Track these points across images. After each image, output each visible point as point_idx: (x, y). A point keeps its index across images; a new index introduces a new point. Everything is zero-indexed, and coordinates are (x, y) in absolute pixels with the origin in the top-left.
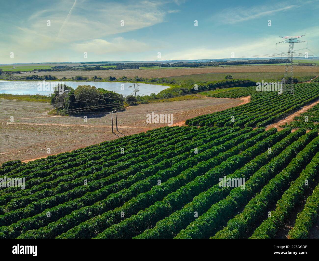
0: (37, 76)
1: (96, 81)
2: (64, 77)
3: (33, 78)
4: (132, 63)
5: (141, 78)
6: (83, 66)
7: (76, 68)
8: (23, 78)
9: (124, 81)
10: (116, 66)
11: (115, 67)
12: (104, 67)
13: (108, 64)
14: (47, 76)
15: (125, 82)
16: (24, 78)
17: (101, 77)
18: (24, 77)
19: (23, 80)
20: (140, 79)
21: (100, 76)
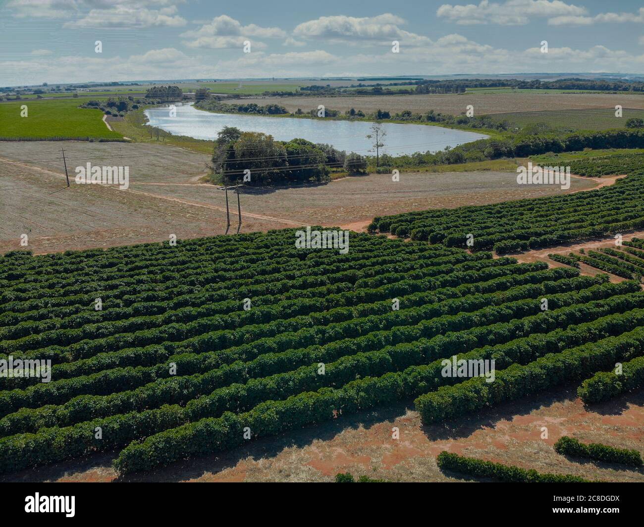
0: (256, 105)
1: (352, 120)
2: (299, 110)
3: (248, 109)
4: (457, 80)
5: (439, 115)
6: (358, 86)
7: (342, 90)
8: (232, 108)
9: (404, 120)
10: (414, 87)
11: (412, 89)
12: (393, 88)
13: (407, 81)
14: (271, 107)
15: (405, 122)
16: (234, 109)
17: (364, 112)
18: (236, 106)
19: (233, 113)
20: (437, 118)
21: (362, 110)
